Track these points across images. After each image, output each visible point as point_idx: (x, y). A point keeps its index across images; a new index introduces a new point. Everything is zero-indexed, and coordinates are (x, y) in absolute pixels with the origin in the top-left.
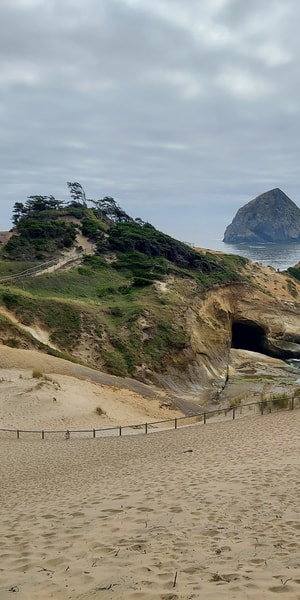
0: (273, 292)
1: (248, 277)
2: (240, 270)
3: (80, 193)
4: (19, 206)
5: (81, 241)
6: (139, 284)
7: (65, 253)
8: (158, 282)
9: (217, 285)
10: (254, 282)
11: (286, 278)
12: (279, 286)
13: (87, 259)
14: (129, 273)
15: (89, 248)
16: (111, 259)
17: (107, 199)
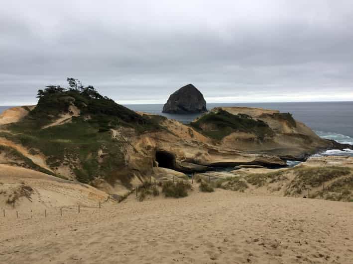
0: (180, 135)
1: (167, 127)
2: (161, 123)
3: (74, 83)
4: (41, 92)
5: (72, 108)
6: (101, 131)
7: (63, 116)
8: (112, 130)
9: (147, 131)
10: (169, 129)
11: (187, 127)
12: (183, 132)
13: (74, 118)
14: (97, 125)
15: (76, 112)
16: (88, 118)
17: (90, 87)
